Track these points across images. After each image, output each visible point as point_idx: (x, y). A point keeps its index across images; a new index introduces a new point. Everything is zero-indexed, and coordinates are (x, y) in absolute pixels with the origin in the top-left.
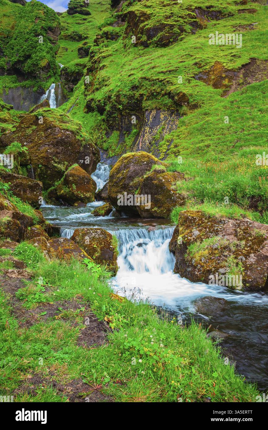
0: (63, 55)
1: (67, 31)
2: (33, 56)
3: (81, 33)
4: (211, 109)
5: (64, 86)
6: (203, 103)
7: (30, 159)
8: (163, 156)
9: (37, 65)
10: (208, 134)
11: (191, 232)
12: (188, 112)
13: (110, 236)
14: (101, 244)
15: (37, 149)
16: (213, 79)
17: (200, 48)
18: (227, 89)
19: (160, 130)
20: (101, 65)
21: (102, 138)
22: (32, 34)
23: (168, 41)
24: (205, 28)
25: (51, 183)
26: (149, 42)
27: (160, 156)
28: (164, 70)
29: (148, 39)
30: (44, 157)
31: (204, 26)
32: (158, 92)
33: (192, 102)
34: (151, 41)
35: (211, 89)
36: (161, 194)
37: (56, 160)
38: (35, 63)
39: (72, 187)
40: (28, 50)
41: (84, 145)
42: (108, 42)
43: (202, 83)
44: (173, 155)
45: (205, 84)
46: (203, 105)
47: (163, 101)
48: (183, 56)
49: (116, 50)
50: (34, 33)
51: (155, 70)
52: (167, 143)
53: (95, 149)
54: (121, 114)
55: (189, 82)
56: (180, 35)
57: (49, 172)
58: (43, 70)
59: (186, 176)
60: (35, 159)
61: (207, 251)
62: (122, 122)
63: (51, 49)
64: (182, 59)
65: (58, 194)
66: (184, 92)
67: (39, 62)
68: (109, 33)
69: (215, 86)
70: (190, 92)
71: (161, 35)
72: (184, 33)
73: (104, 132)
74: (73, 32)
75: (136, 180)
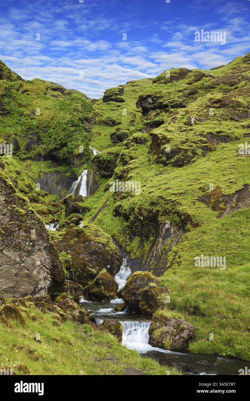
0: (97, 139)
1: (101, 117)
2: (69, 144)
3: (114, 119)
4: (207, 229)
5: (95, 173)
6: (202, 223)
7: (72, 264)
8: (170, 264)
9: (72, 153)
10: (203, 249)
11: (156, 324)
12: (191, 229)
13: (120, 324)
14: (115, 327)
15: (77, 257)
16: (213, 202)
17: (206, 173)
18: (222, 211)
19: (169, 242)
20: (129, 175)
21: (126, 242)
22: (70, 125)
23: (182, 163)
24: (214, 151)
25: (85, 282)
26: (167, 162)
27: (167, 264)
28: (176, 192)
29: (167, 160)
30: (82, 264)
31: (213, 149)
32: (170, 211)
33: (194, 221)
34: (169, 161)
35: (210, 211)
36: (152, 301)
37: (90, 266)
38: (70, 151)
39: (101, 288)
40: (65, 139)
41: (111, 254)
42: (137, 146)
43: (204, 205)
44: (177, 265)
45: (206, 206)
46: (202, 225)
47: (173, 218)
48: (192, 180)
49: (142, 163)
50: (71, 124)
51: (169, 191)
52: (174, 254)
53: (119, 256)
54: (142, 223)
55: (194, 204)
56: (192, 158)
57: (85, 274)
58: (77, 158)
59: (169, 290)
60: (76, 265)
61: (160, 333)
62: (142, 230)
63: (86, 137)
64: (191, 182)
65: (91, 291)
66: (189, 213)
67: (74, 150)
68: (138, 139)
69: (214, 208)
70: (193, 214)
71: (177, 158)
72: (196, 156)
73: (128, 237)
74: (107, 118)
75: (141, 290)
